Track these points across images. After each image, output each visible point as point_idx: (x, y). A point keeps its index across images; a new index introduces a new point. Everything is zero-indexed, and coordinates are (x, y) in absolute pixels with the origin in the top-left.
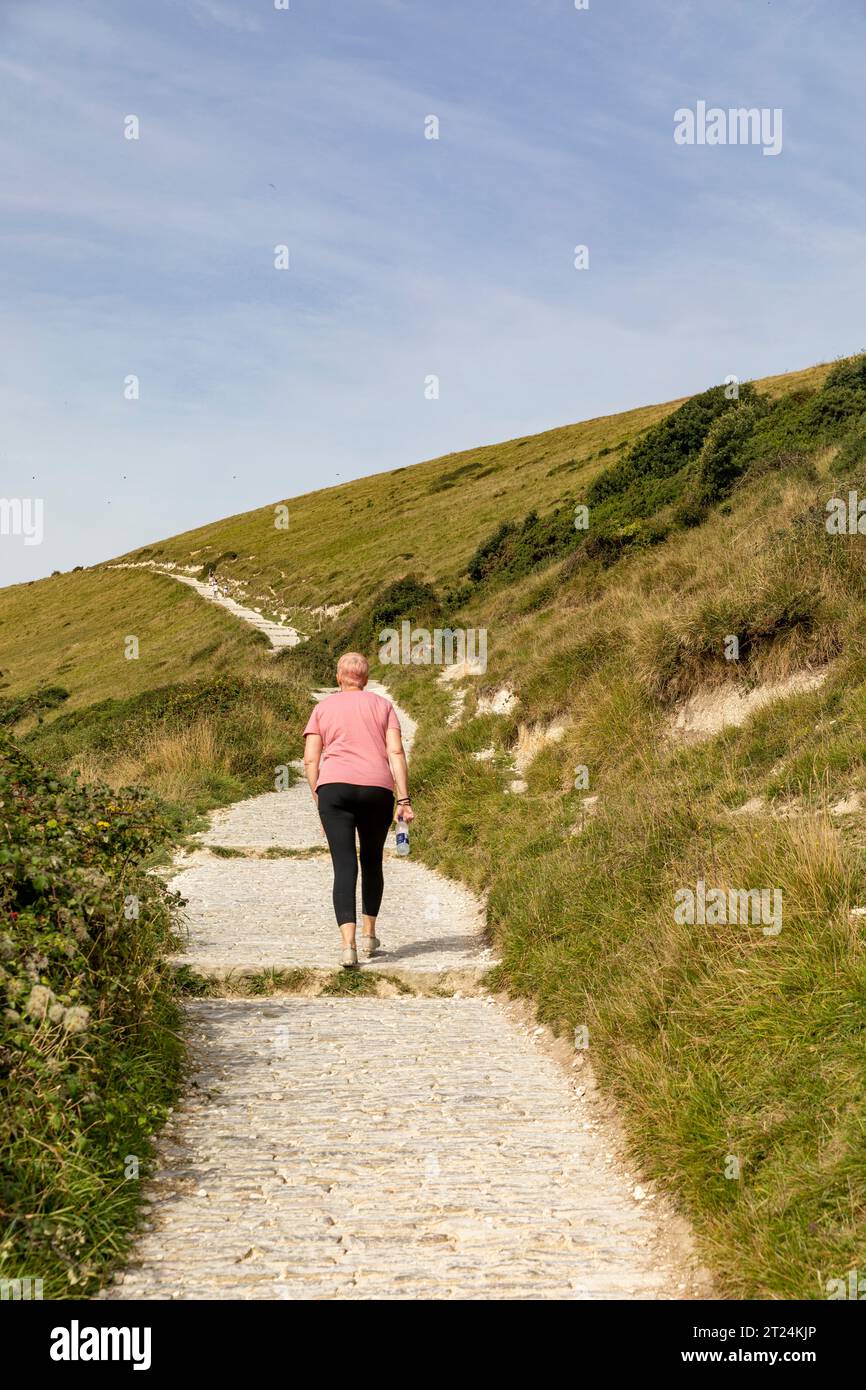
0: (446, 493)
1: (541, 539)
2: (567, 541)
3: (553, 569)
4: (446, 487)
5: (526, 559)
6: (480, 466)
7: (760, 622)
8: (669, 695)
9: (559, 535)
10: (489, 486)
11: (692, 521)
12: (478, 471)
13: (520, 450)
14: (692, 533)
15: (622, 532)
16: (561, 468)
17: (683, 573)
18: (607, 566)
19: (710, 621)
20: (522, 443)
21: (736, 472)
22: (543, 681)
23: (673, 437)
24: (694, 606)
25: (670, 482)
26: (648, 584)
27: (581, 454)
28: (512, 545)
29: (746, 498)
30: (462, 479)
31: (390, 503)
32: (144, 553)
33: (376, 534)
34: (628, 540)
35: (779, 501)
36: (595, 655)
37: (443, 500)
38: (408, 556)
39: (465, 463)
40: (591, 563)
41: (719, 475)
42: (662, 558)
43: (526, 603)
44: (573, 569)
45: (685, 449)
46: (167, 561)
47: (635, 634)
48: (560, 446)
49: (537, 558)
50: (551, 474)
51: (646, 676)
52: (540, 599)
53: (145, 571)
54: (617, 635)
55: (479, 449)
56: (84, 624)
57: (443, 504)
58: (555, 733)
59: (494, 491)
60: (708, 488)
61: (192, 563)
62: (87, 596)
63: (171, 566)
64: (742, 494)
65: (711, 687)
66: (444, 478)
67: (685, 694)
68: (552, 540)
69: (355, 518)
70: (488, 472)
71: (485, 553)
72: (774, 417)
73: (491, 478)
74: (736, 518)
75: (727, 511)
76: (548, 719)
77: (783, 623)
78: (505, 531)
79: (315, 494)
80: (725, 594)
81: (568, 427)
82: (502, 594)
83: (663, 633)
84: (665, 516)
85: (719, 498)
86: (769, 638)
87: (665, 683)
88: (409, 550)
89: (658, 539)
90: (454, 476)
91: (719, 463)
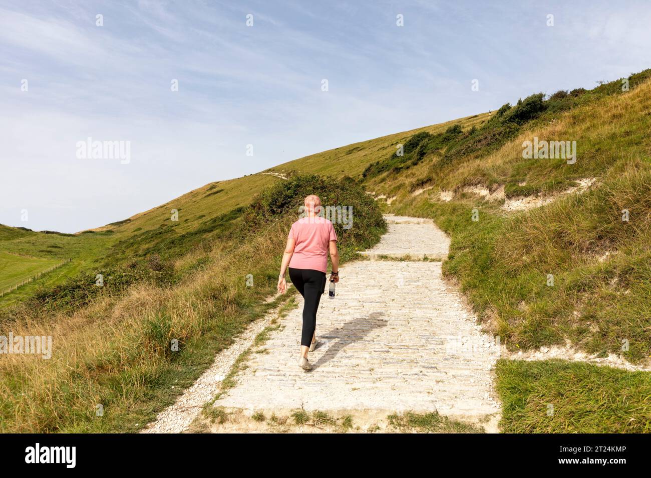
0: (351, 155)
1: (380, 167)
2: (386, 168)
3: (385, 174)
4: (350, 153)
5: (377, 172)
6: (359, 148)
7: (425, 180)
8: (412, 191)
9: (385, 166)
10: (362, 153)
11: (415, 164)
12: (359, 149)
13: (369, 144)
14: (415, 167)
15: (400, 166)
16: (381, 149)
17: (413, 174)
18: (397, 173)
19: (418, 180)
20: (370, 141)
21: (425, 154)
22: (392, 191)
23: (411, 144)
24: (416, 179)
25: (410, 155)
26: (406, 177)
27: (386, 145)
28: (373, 169)
29: (426, 159)
30: (354, 151)
31: (336, 157)
32: (269, 170)
33: (333, 165)
34: (401, 168)
35: (432, 161)
36: (399, 187)
37: (350, 157)
38: (343, 171)
39: (355, 147)
40: (394, 173)
41: (420, 154)
42: (409, 171)
43: (380, 181)
44: (390, 174)
45: (413, 147)
46: (276, 173)
47: (407, 183)
48: (380, 142)
49: (379, 172)
50: (378, 150)
51: (409, 188)
52: (383, 180)
53: (270, 175)
54: (404, 183)
55: (358, 143)
56: (256, 189)
57: (350, 158)
58: (394, 198)
59: (364, 154)
60: (418, 157)
61: (283, 173)
62: (255, 182)
63: (277, 174)
64: (426, 158)
65: (418, 189)
66: (350, 151)
67: (414, 190)
68: (383, 168)
69: (327, 161)
70: (361, 149)
71: (367, 171)
72: (433, 140)
73: (362, 151)
74: (424, 164)
75: (422, 162)
76: (393, 197)
77: (428, 180)
78: (371, 165)
79: (314, 155)
80: (420, 177)
81: (382, 137)
82: (373, 180)
83: (412, 182)
84: (409, 163)
85: (421, 159)
86: (426, 182)
87: (412, 189)
88: (343, 170)
89: (408, 168)
90: (352, 150)
91: (421, 152)
